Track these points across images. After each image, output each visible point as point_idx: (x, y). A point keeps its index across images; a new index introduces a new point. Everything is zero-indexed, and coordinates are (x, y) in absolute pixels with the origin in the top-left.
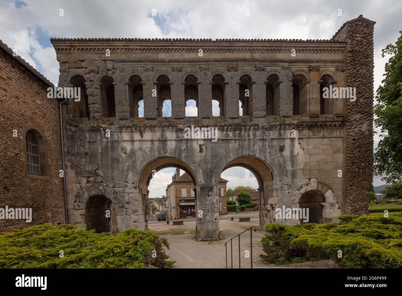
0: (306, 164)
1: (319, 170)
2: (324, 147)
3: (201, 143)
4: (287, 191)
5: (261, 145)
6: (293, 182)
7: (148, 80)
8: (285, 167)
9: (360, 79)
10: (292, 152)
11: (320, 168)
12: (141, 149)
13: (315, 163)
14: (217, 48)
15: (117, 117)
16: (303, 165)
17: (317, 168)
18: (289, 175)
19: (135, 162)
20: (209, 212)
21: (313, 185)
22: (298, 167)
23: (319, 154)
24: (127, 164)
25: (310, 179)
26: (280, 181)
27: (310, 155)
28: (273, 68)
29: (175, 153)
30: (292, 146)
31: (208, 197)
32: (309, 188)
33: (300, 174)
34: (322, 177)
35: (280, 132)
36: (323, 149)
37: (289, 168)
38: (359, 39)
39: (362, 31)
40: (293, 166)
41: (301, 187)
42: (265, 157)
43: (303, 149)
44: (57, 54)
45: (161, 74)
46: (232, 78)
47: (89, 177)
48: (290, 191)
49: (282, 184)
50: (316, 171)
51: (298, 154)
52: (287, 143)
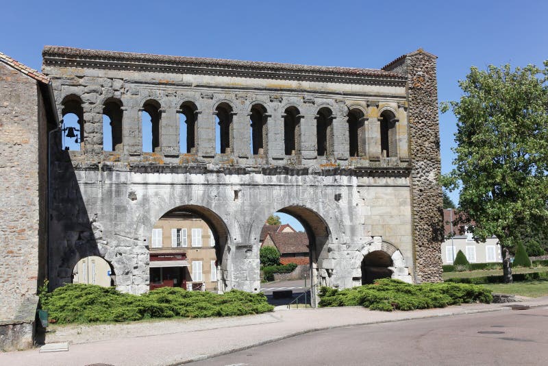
0: (367, 217)
1: (383, 226)
2: (388, 197)
3: (237, 188)
4: (346, 252)
5: (312, 193)
6: (352, 240)
7: (170, 107)
8: (342, 221)
9: (424, 120)
10: (350, 202)
11: (385, 223)
12: (157, 194)
13: (378, 217)
15: (126, 152)
16: (364, 219)
17: (381, 223)
18: (348, 232)
19: (148, 211)
20: (246, 280)
21: (377, 246)
22: (359, 222)
23: (383, 206)
24: (137, 215)
25: (372, 237)
26: (337, 239)
27: (372, 207)
28: (325, 100)
29: (202, 201)
30: (350, 194)
31: (245, 260)
32: (373, 249)
33: (360, 230)
34: (387, 234)
35: (335, 177)
36: (387, 200)
37: (347, 222)
38: (421, 73)
39: (424, 65)
40: (351, 220)
41: (363, 248)
42: (318, 208)
43: (364, 199)
45: (186, 99)
46: (275, 110)
47: (82, 232)
48: (349, 252)
49: (339, 243)
50: (380, 227)
51: (357, 205)
52: (344, 192)
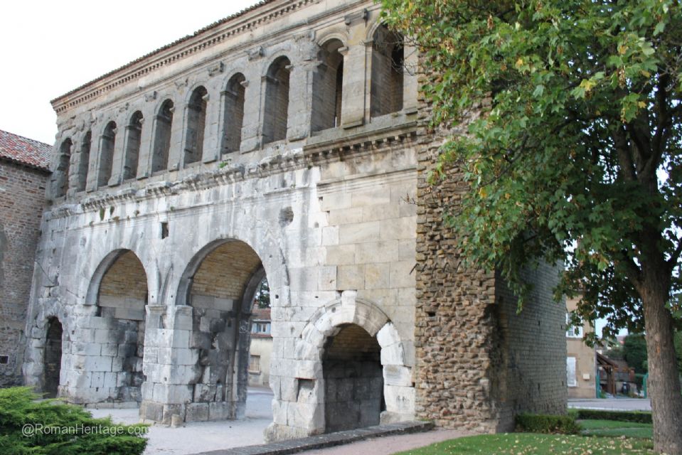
0: (333, 250)
1: (361, 268)
2: (375, 201)
3: (163, 218)
4: (289, 324)
6: (301, 299)
7: (122, 125)
8: (287, 261)
10: (304, 222)
11: (363, 262)
12: (98, 238)
13: (352, 248)
14: (199, 44)
15: (87, 191)
16: (325, 253)
17: (358, 261)
18: (295, 281)
19: (89, 260)
20: (157, 362)
21: (346, 313)
22: (315, 261)
23: (362, 222)
25: (340, 292)
26: (277, 297)
27: (342, 226)
28: (280, 45)
29: (130, 242)
30: (306, 204)
31: (159, 330)
32: (337, 318)
33: (316, 278)
34: (369, 286)
35: (283, 176)
36: (373, 207)
37: (296, 263)
40: (303, 257)
41: (319, 315)
42: (253, 239)
43: (328, 212)
44: (58, 115)
45: (135, 110)
46: (214, 88)
47: (50, 287)
48: (294, 324)
49: (280, 305)
50: (355, 270)
51: (317, 225)
52: (295, 202)
